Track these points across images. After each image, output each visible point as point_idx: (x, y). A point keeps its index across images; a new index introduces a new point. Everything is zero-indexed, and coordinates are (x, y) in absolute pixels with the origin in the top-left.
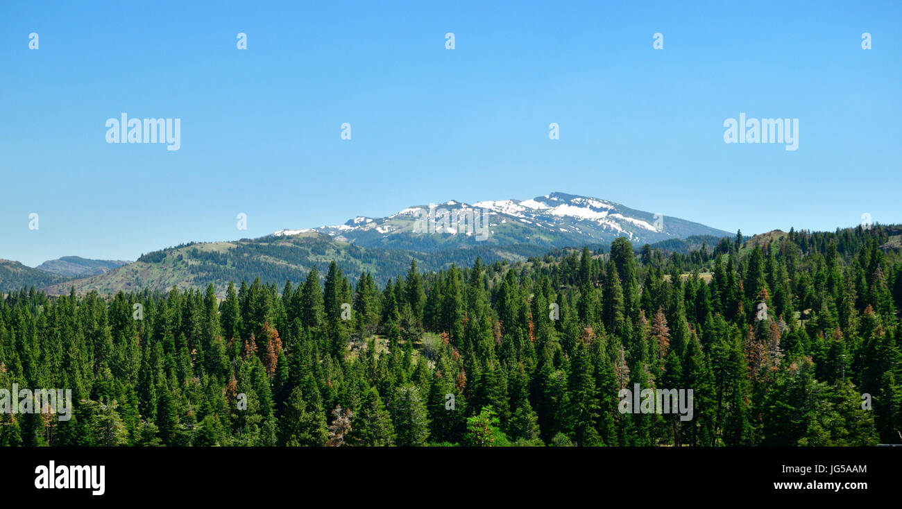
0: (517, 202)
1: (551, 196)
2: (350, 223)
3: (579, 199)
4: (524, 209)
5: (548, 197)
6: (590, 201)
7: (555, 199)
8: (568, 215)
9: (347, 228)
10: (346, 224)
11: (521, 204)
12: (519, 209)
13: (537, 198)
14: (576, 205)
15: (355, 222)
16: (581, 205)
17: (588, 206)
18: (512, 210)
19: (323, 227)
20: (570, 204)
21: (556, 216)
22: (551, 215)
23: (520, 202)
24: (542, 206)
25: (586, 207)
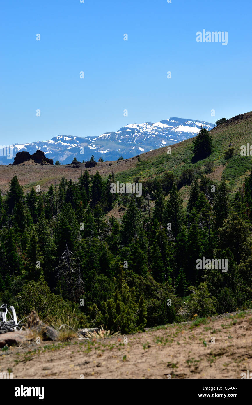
0: (151, 124)
1: (170, 120)
2: (54, 139)
3: (190, 122)
4: (156, 128)
5: (168, 120)
6: (197, 123)
7: (173, 121)
8: (184, 131)
9: (53, 142)
10: (51, 140)
11: (154, 125)
12: (152, 128)
13: (162, 121)
14: (188, 125)
15: (57, 138)
16: (191, 125)
17: (196, 126)
18: (149, 129)
19: (38, 142)
20: (185, 125)
21: (177, 132)
22: (174, 132)
23: (152, 124)
24: (166, 126)
25: (194, 126)
